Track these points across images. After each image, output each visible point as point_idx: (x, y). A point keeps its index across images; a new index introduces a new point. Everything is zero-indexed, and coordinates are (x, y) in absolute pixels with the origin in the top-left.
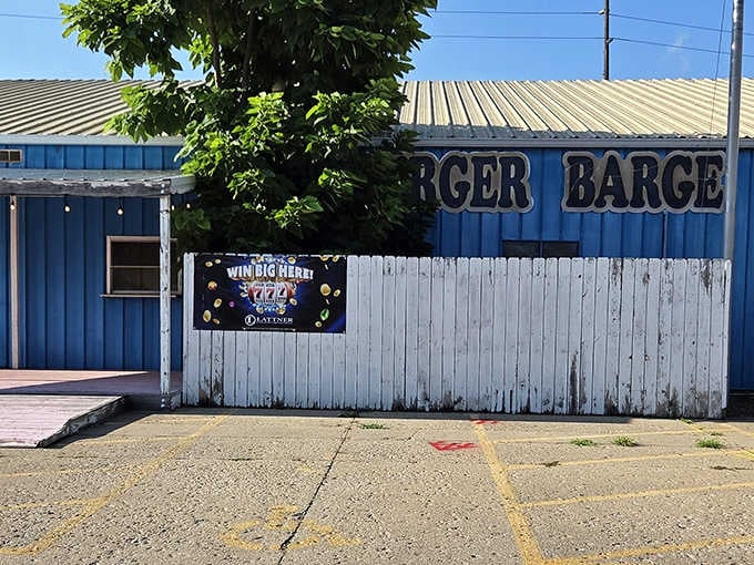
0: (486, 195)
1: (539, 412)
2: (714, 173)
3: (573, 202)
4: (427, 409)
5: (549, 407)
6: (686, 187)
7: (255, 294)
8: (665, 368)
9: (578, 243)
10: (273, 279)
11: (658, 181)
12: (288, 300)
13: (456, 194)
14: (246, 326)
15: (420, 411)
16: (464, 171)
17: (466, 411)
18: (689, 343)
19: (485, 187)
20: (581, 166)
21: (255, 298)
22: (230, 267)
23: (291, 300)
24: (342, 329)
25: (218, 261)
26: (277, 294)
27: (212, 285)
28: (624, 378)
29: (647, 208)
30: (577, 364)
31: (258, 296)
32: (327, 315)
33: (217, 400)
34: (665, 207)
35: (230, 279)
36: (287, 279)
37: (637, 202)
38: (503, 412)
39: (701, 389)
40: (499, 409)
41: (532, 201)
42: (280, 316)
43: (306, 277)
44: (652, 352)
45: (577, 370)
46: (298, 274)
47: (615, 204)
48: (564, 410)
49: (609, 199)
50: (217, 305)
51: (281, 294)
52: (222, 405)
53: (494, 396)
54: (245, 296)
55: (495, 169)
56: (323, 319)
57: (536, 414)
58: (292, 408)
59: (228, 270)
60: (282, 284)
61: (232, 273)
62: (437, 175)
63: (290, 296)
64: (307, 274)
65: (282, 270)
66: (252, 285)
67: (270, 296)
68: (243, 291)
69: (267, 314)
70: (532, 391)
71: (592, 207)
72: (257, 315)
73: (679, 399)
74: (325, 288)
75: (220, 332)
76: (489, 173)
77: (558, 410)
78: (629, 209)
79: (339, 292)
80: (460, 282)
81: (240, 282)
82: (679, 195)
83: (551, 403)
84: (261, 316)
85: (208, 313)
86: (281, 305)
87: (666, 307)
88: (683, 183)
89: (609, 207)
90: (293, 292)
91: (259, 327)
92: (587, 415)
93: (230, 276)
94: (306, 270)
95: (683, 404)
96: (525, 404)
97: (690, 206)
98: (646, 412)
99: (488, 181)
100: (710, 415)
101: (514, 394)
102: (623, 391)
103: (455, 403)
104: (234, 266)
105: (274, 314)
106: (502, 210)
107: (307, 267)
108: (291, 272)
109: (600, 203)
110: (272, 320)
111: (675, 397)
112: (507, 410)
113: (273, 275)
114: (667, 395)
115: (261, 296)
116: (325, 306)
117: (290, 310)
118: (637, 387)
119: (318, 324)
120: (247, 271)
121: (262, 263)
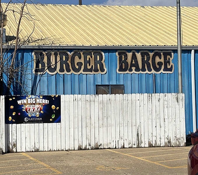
0: (89, 67)
1: (128, 147)
2: (169, 59)
3: (121, 69)
4: (90, 149)
5: (130, 145)
6: (160, 64)
7: (28, 110)
8: (166, 130)
9: (123, 85)
10: (34, 104)
11: (150, 62)
12: (40, 112)
13: (77, 67)
14: (25, 122)
15: (88, 150)
16: (80, 58)
17: (103, 149)
18: (173, 121)
19: (88, 64)
20: (123, 56)
21: (28, 112)
22: (19, 100)
23: (41, 111)
24: (59, 121)
25: (14, 98)
26: (36, 109)
27: (12, 107)
28: (154, 134)
29: (147, 72)
30: (139, 130)
31: (29, 110)
32: (54, 117)
33: (14, 150)
34: (153, 72)
35: (19, 104)
36: (40, 104)
37: (143, 70)
38: (116, 148)
39: (178, 137)
40: (114, 147)
41: (106, 70)
42: (37, 117)
43: (46, 103)
44: (162, 125)
45: (139, 132)
46: (44, 102)
47: (136, 70)
48: (135, 146)
49: (134, 68)
50: (14, 114)
51: (38, 109)
52: (16, 152)
53: (112, 143)
54: (24, 110)
55: (92, 57)
56: (53, 118)
57: (127, 148)
58: (42, 151)
59: (18, 101)
60: (38, 106)
61: (19, 102)
62: (70, 60)
63: (41, 110)
64: (47, 102)
65: (38, 101)
66: (27, 106)
67: (34, 110)
68: (23, 109)
69: (32, 117)
70: (125, 140)
71: (128, 72)
72: (28, 117)
73: (171, 140)
74: (53, 107)
75: (15, 125)
76: (89, 58)
77: (134, 146)
78: (141, 72)
79: (58, 108)
80: (100, 103)
81: (22, 105)
82: (158, 67)
83: (131, 144)
84: (30, 118)
85: (10, 118)
86: (38, 113)
87: (166, 109)
88: (158, 62)
89: (134, 71)
90: (42, 108)
91: (30, 122)
92: (143, 147)
93: (19, 103)
94: (46, 101)
95: (173, 142)
96: (123, 145)
97: (162, 71)
98: (161, 145)
99: (89, 62)
100: (181, 145)
101: (119, 142)
102: (154, 138)
103: (99, 146)
104: (20, 100)
105: (35, 117)
106: (95, 73)
107: (46, 99)
108: (41, 101)
109: (131, 70)
110: (34, 119)
111: (170, 140)
112: (117, 147)
113: (34, 102)
114: (168, 139)
115: (30, 110)
116: (53, 113)
117: (41, 115)
118: (158, 137)
119: (51, 120)
120: (25, 101)
121: (30, 98)
